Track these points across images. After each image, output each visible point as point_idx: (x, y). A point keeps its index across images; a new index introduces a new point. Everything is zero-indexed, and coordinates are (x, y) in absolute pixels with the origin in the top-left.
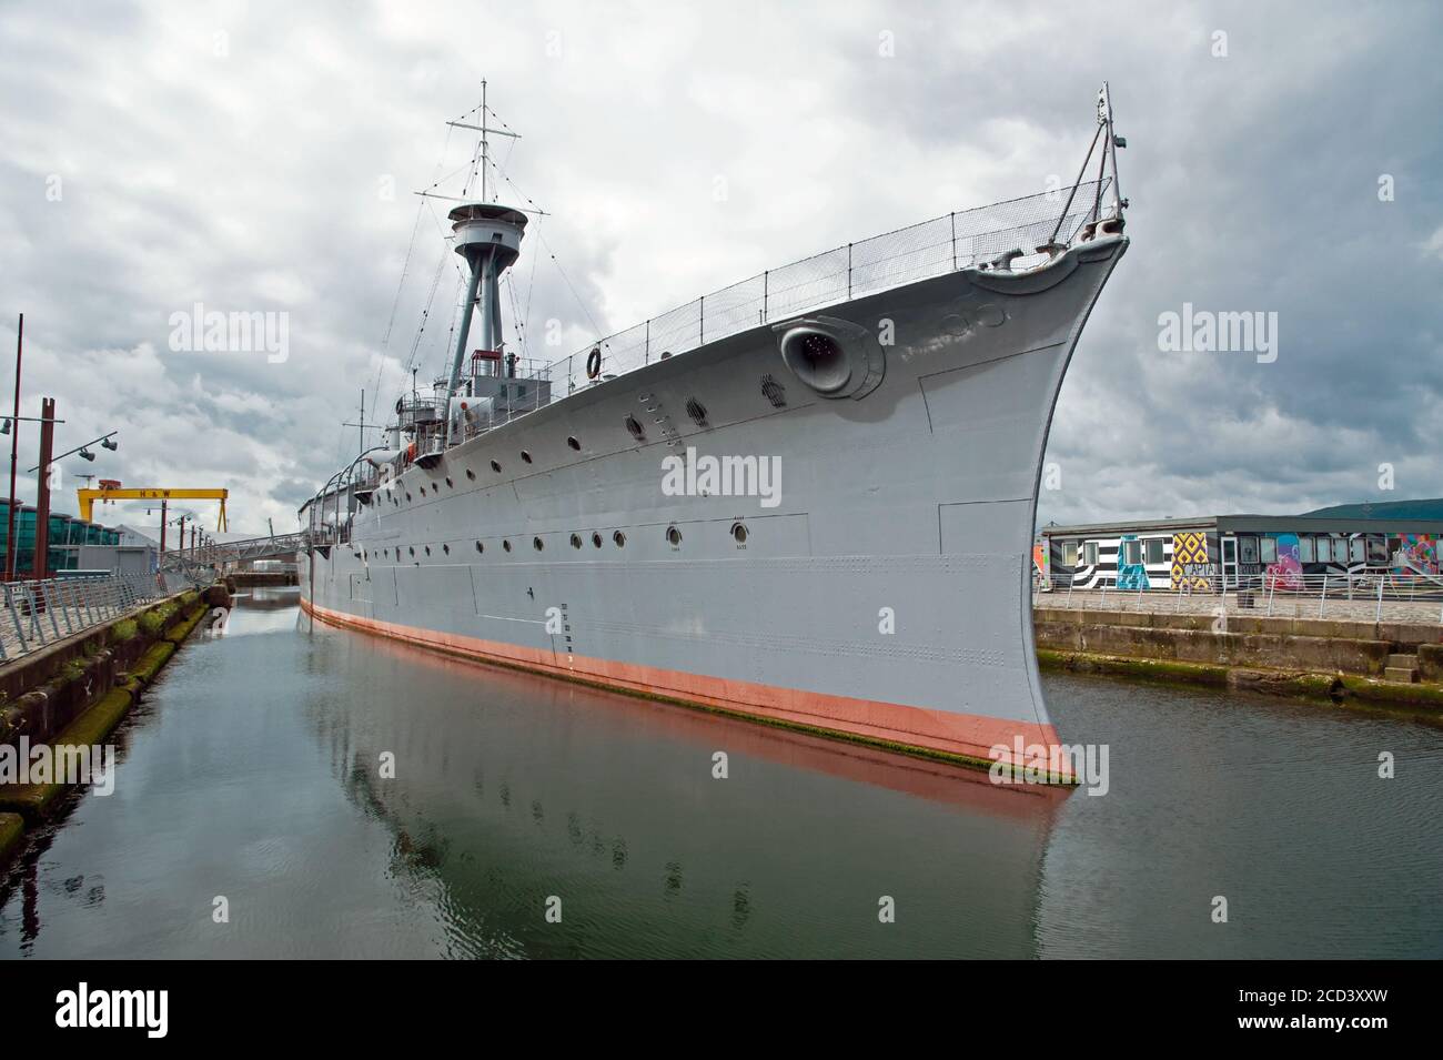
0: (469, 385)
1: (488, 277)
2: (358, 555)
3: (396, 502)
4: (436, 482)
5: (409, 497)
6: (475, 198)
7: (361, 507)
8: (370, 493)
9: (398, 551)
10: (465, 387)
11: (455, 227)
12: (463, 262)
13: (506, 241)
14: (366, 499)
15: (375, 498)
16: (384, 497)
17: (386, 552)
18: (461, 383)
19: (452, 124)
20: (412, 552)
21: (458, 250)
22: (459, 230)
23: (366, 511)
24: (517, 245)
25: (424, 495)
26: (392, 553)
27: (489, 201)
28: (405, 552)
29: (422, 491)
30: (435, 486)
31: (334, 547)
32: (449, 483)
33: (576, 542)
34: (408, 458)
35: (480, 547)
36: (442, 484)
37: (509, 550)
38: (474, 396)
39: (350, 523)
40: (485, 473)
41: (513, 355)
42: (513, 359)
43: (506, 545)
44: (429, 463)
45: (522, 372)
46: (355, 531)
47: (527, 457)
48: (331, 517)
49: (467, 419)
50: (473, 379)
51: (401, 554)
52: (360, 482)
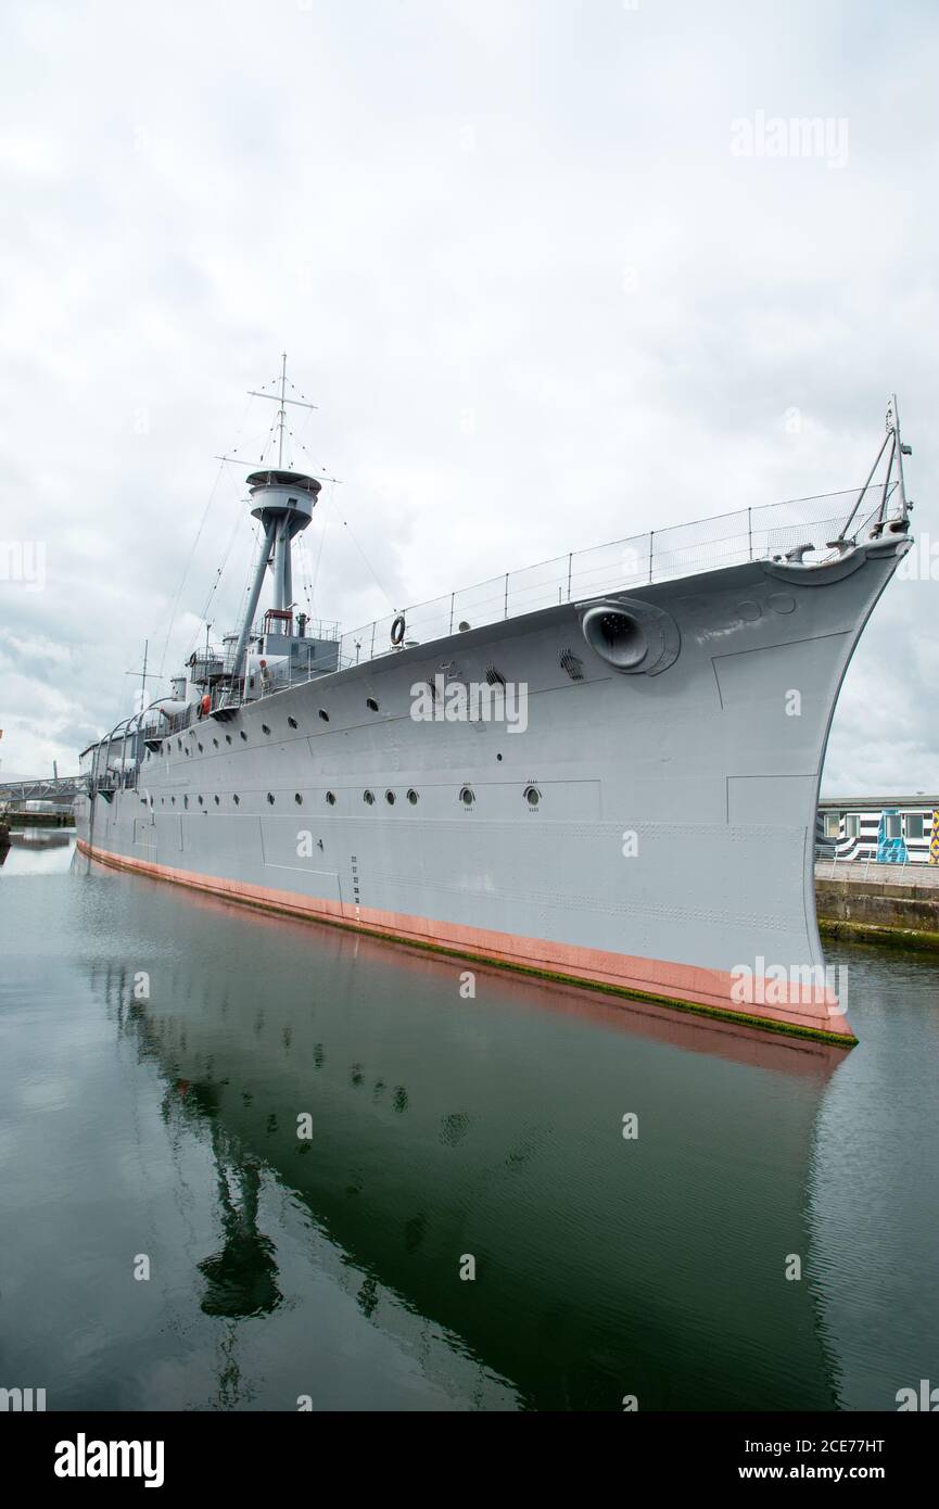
0: (261, 642)
1: (282, 540)
2: (144, 801)
3: (187, 751)
4: (230, 735)
5: (201, 747)
6: (271, 465)
7: (149, 754)
8: (161, 742)
9: (186, 799)
10: (256, 644)
11: (252, 491)
12: (258, 524)
13: (301, 507)
14: (155, 746)
15: (165, 747)
16: (175, 745)
17: (173, 799)
18: (252, 639)
19: (254, 394)
20: (201, 800)
21: (255, 513)
22: (256, 494)
23: (151, 761)
24: (310, 510)
25: (217, 746)
26: (180, 801)
27: (285, 468)
28: (193, 801)
29: (215, 742)
30: (228, 738)
31: (118, 792)
32: (243, 736)
33: (369, 797)
34: (203, 710)
35: (271, 799)
36: (236, 738)
37: (300, 803)
38: (267, 653)
39: (137, 770)
40: (281, 729)
41: (303, 616)
42: (303, 620)
43: (298, 798)
44: (225, 716)
45: (312, 632)
46: (142, 777)
47: (324, 716)
48: (117, 762)
49: (265, 676)
50: (265, 637)
51: (189, 802)
52: (150, 731)
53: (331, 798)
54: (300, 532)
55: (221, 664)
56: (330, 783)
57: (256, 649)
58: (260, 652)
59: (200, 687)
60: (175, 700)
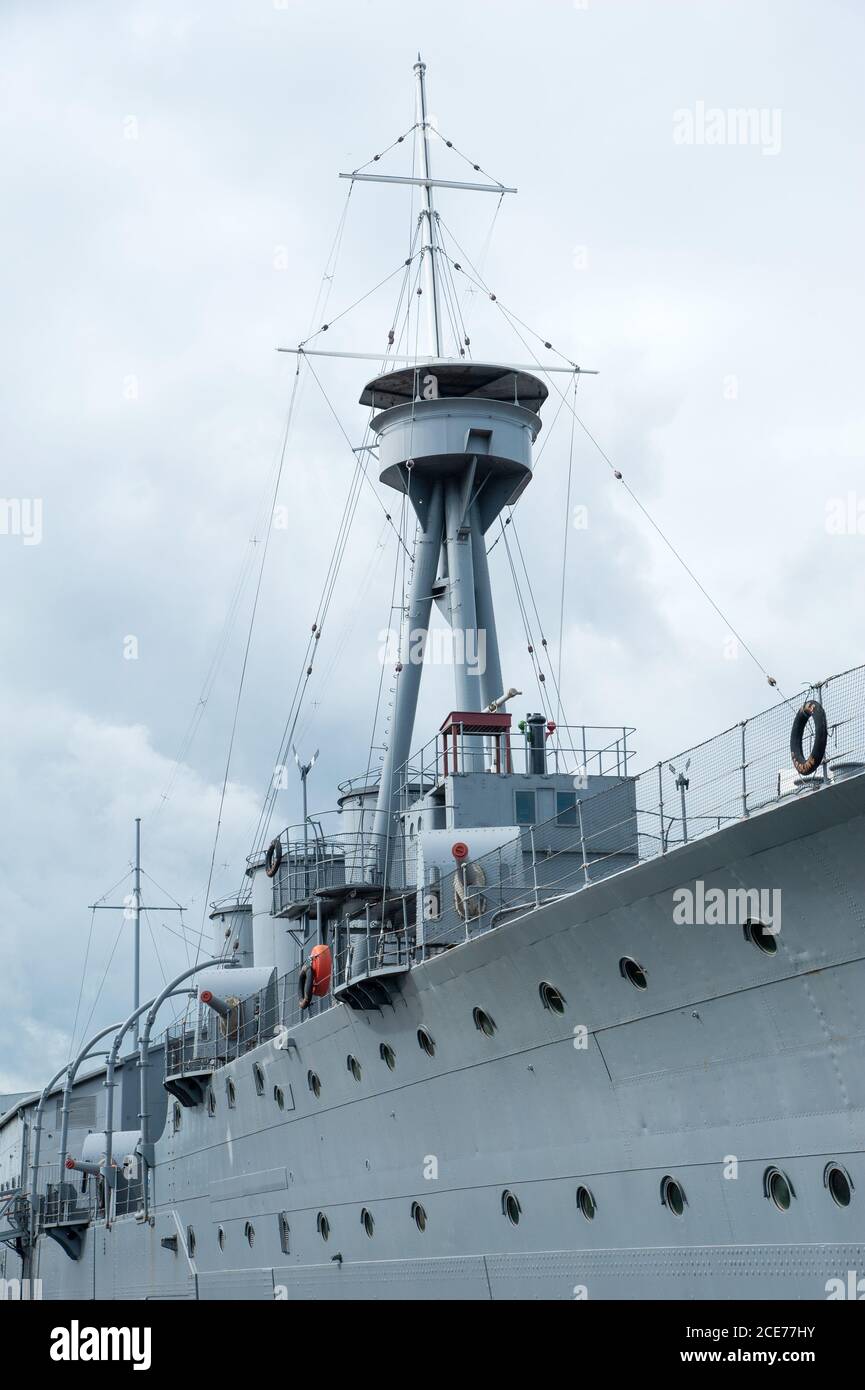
0: (440, 797)
1: (462, 535)
2: (171, 1243)
3: (278, 1095)
4: (388, 1041)
5: (314, 1083)
6: (418, 351)
7: (178, 1115)
8: (206, 1078)
9: (284, 1226)
10: (426, 802)
11: (377, 424)
12: (399, 503)
13: (501, 448)
14: (193, 1092)
15: (218, 1089)
16: (245, 1084)
17: (249, 1231)
18: (415, 791)
19: (354, 176)
20: (323, 1225)
21: (387, 477)
22: (387, 429)
23: (184, 1130)
24: (526, 453)
25: (357, 1076)
26: (266, 1231)
27: (451, 356)
28: (303, 1228)
29: (352, 1064)
30: (386, 1053)
31: (97, 1225)
32: (425, 1041)
33: (777, 1187)
34: (312, 985)
35: (512, 1208)
36: (406, 1047)
37: (590, 1213)
38: (459, 825)
39: (147, 1161)
40: (521, 1016)
41: (538, 720)
42: (537, 730)
43: (584, 1198)
44: (373, 996)
45: (566, 760)
46: (162, 1182)
47: (633, 972)
48: (91, 1145)
49: (469, 881)
50: (449, 783)
51: (292, 1235)
52: (177, 1047)
53: (673, 1195)
54: (505, 512)
55: (340, 861)
56: (664, 1154)
57: (428, 817)
58: (440, 822)
59: (295, 924)
60: (234, 964)
